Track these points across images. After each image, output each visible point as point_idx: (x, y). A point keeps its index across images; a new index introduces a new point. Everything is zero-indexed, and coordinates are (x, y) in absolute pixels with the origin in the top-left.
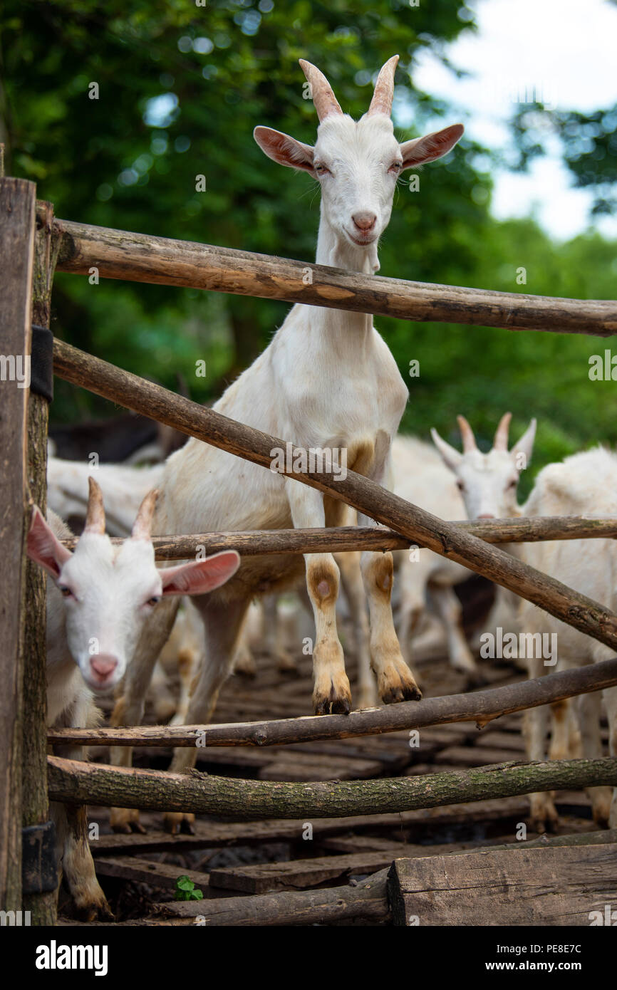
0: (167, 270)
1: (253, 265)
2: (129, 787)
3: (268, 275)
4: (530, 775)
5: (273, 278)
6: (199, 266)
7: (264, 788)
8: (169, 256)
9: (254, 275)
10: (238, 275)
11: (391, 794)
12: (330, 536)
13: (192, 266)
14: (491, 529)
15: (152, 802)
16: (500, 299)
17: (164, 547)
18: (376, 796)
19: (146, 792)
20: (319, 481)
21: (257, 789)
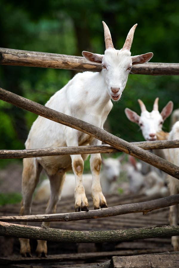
0: (33, 62)
1: (61, 59)
2: (23, 231)
3: (66, 62)
4: (162, 230)
5: (68, 63)
6: (43, 60)
7: (67, 232)
8: (33, 57)
9: (62, 62)
10: (56, 63)
11: (111, 235)
12: (89, 148)
13: (41, 60)
14: (147, 145)
15: (30, 236)
16: (148, 65)
17: (33, 153)
18: (106, 236)
19: (28, 233)
20: (85, 130)
21: (65, 233)
